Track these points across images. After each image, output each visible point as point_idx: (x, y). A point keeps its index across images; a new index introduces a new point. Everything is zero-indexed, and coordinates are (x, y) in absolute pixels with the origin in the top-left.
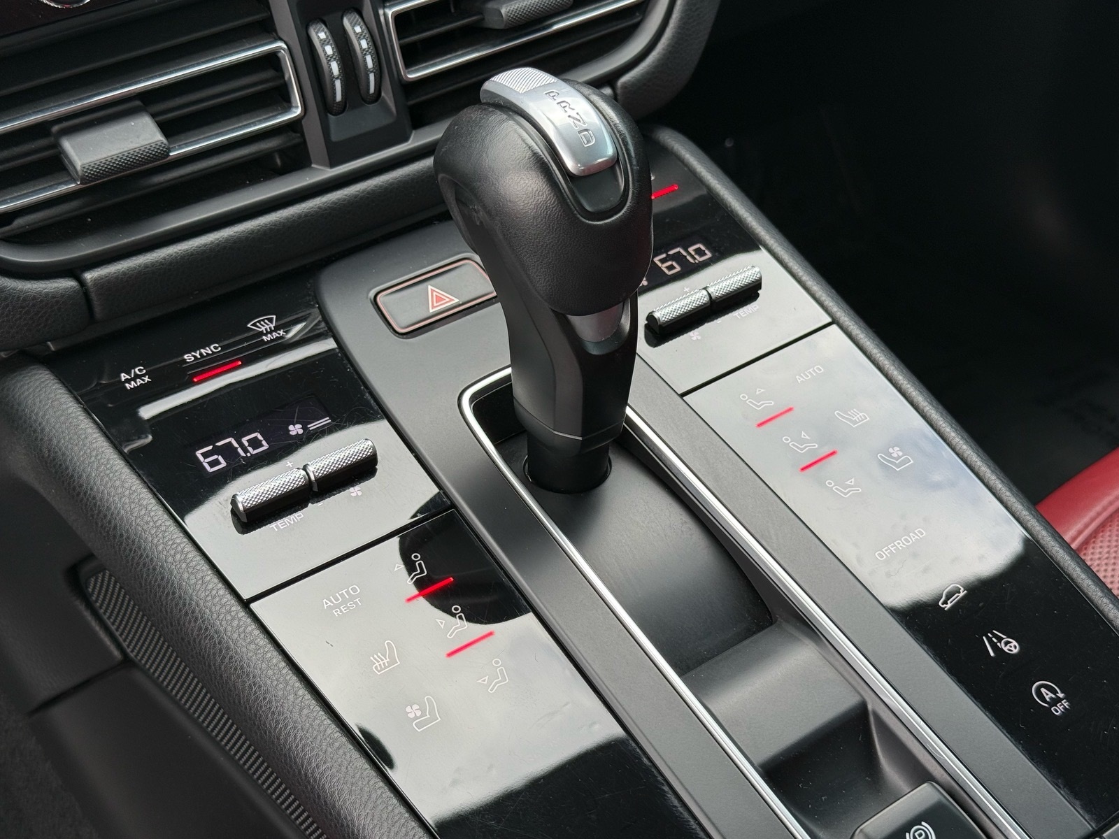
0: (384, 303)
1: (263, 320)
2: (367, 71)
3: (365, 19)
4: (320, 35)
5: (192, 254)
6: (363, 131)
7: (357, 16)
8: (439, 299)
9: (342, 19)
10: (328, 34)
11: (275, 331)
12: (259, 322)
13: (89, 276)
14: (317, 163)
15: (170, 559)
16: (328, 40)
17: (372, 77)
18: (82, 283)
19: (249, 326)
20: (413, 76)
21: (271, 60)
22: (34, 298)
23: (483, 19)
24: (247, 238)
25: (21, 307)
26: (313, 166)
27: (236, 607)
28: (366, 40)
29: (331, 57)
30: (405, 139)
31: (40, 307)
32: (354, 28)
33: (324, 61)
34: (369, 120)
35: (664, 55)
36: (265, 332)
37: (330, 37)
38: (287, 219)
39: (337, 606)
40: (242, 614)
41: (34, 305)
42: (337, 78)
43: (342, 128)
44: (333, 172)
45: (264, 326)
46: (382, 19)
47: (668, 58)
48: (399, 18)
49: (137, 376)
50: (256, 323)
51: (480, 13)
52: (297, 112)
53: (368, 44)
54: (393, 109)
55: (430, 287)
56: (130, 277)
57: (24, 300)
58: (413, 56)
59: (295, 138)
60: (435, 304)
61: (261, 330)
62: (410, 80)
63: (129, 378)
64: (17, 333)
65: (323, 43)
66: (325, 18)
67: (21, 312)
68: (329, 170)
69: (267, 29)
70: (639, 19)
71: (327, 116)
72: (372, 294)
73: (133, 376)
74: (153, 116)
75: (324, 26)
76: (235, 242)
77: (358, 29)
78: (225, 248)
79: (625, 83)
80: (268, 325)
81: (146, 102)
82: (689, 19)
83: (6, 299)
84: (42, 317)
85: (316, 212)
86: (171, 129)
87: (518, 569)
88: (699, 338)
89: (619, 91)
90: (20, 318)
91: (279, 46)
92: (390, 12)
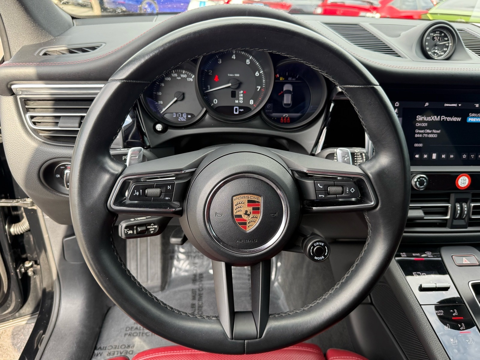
0: (454, 258)
2: (464, 214)
6: (459, 224)
7: (466, 204)
8: (465, 261)
9: (463, 204)
11: (431, 256)
14: (448, 227)
15: (407, 291)
17: (465, 215)
19: (426, 252)
20: (473, 217)
21: (447, 207)
26: (446, 228)
27: (419, 305)
29: (459, 210)
30: (466, 228)
32: (465, 206)
33: (457, 210)
34: (462, 222)
37: (460, 206)
39: (439, 313)
40: (420, 306)
42: (458, 214)
43: (456, 222)
44: (450, 230)
46: (470, 205)
48: (474, 206)
49: (404, 255)
52: (448, 217)
53: (466, 209)
54: (466, 222)
55: (464, 258)
58: (474, 214)
59: (445, 222)
62: (471, 218)
63: (402, 254)
65: (458, 207)
66: (459, 202)
69: (448, 202)
71: (454, 219)
72: (452, 255)
74: (423, 210)
75: (459, 204)
80: (429, 253)
81: (422, 208)
86: (426, 213)
87: (476, 319)
91: (449, 205)
92: (472, 205)
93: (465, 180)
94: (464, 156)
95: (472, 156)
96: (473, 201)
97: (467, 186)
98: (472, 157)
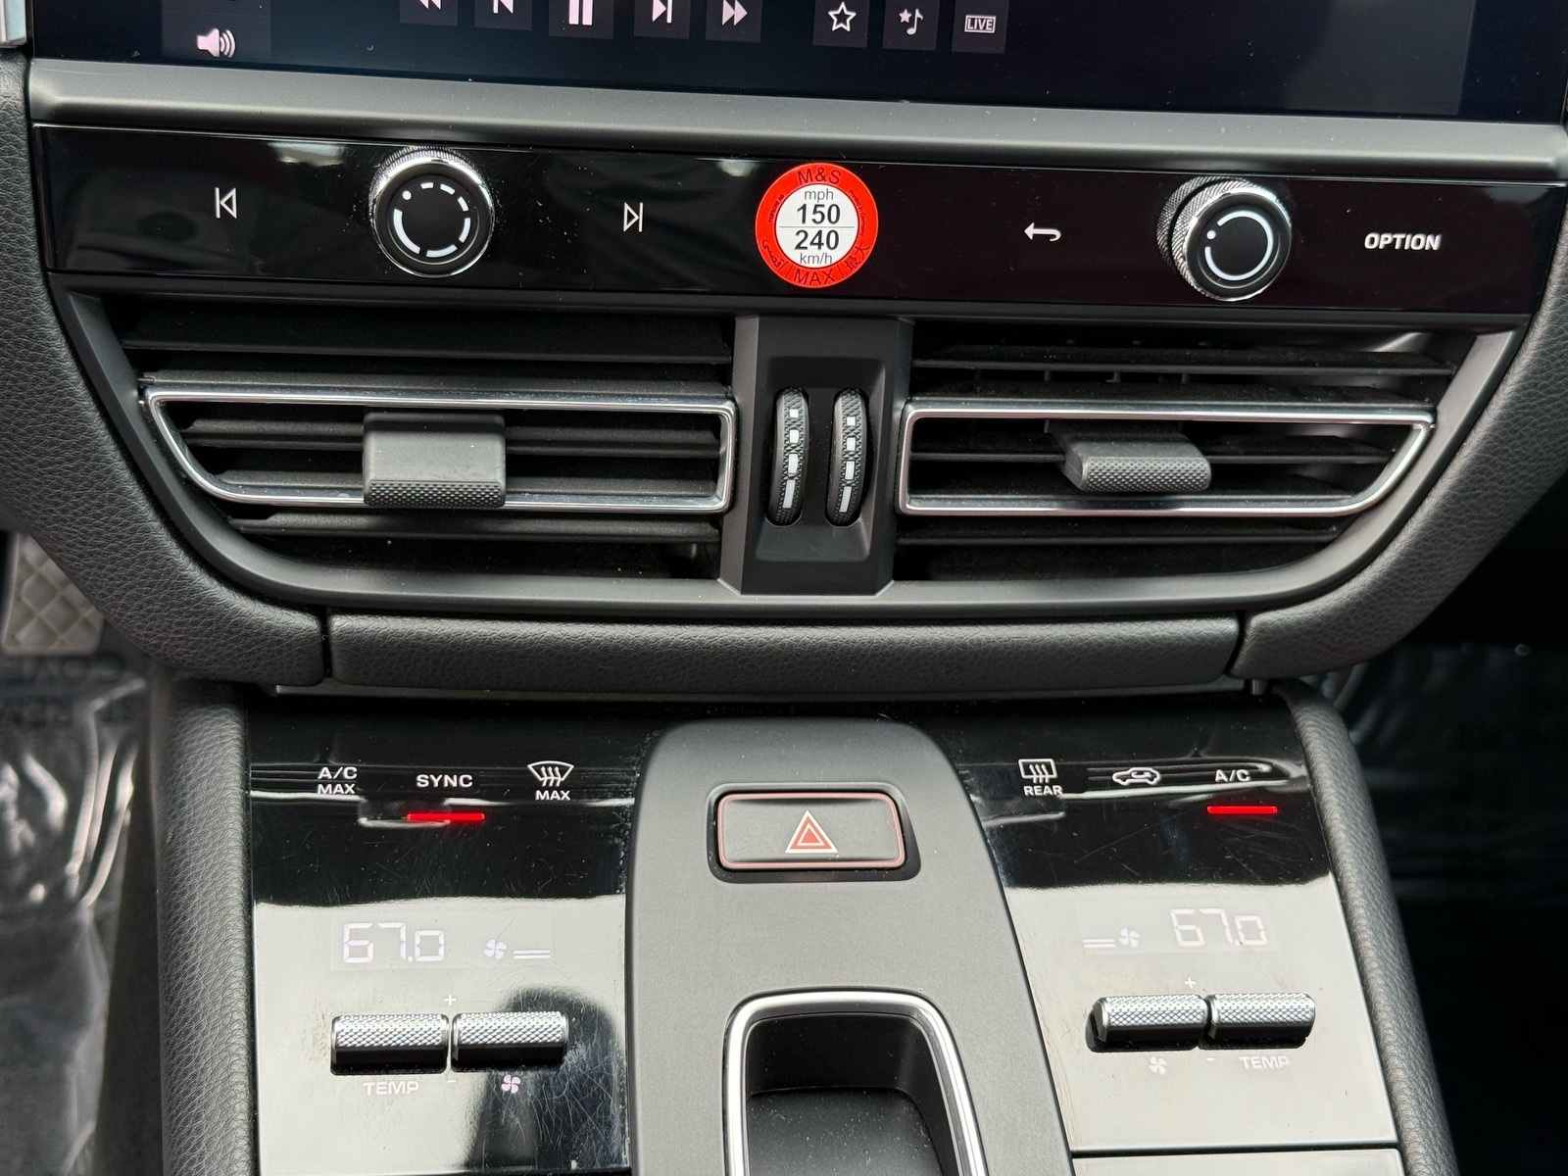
0: (727, 813)
1: (553, 766)
2: (840, 482)
3: (871, 409)
4: (792, 411)
5: (490, 642)
6: (808, 559)
7: (860, 403)
8: (810, 837)
9: (835, 399)
10: (803, 414)
11: (559, 790)
12: (546, 766)
13: (340, 623)
14: (725, 580)
16: (798, 423)
17: (849, 491)
18: (325, 627)
19: (530, 766)
20: (915, 506)
21: (713, 422)
22: (249, 627)
23: (1064, 462)
24: (577, 648)
25: (228, 632)
26: (719, 580)
28: (857, 440)
29: (794, 448)
30: (872, 590)
31: (255, 641)
32: (848, 416)
33: (781, 448)
34: (823, 547)
35: (1348, 605)
36: (544, 784)
37: (803, 420)
38: (646, 641)
41: (246, 636)
42: (792, 478)
44: (743, 599)
45: (548, 775)
46: (897, 415)
47: (1353, 612)
48: (923, 426)
49: (341, 779)
50: (541, 766)
51: (1063, 452)
52: (718, 503)
53: (857, 446)
54: (867, 546)
55: (807, 814)
56: (391, 644)
57: (236, 624)
58: (924, 480)
60: (800, 844)
61: (541, 779)
62: (909, 512)
63: (330, 777)
64: (216, 661)
65: (792, 424)
66: (808, 391)
67: (228, 637)
68: (737, 593)
69: (721, 377)
70: (1331, 537)
71: (763, 520)
72: (718, 791)
73: (335, 777)
74: (508, 443)
75: (803, 401)
76: (557, 647)
77: (851, 421)
78: (540, 649)
79: (1264, 624)
80: (555, 775)
82: (1411, 566)
83: (211, 614)
84: (253, 653)
85: (693, 647)
86: (518, 467)
88: (1163, 1071)
89: (1250, 632)
90: (224, 645)
91: (726, 409)
92: (913, 411)
93: (833, 214)
94: (842, 18)
95: (905, 16)
96: (921, 385)
97: (849, 259)
98: (911, 31)
